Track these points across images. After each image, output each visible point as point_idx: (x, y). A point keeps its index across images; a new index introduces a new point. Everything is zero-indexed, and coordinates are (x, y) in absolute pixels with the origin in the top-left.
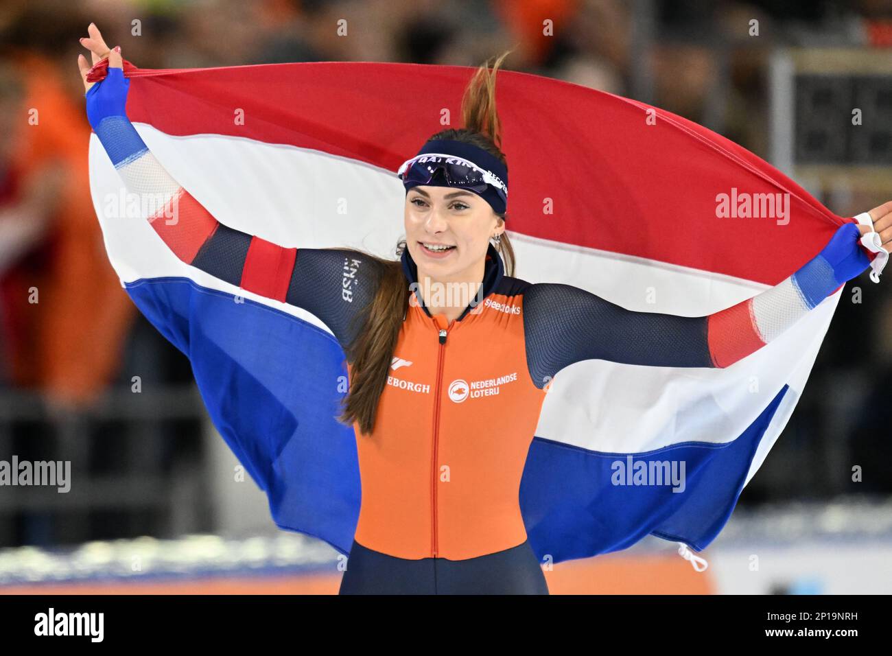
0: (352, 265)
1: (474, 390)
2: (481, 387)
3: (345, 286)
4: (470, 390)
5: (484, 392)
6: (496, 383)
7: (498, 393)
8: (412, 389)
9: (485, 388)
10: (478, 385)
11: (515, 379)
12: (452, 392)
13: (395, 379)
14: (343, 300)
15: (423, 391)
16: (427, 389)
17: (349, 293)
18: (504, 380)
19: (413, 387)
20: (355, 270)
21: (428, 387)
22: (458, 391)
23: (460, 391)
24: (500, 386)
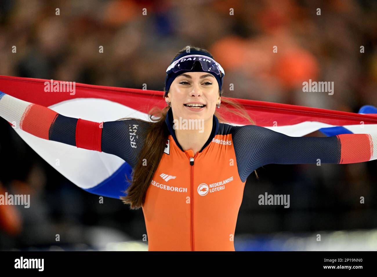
0: (134, 128)
1: (211, 188)
2: (215, 186)
3: (132, 140)
4: (209, 189)
5: (217, 189)
6: (223, 183)
7: (224, 188)
8: (177, 191)
9: (217, 187)
10: (213, 186)
11: (232, 180)
12: (199, 190)
13: (168, 186)
14: (132, 147)
15: (184, 191)
16: (185, 190)
17: (134, 143)
18: (226, 181)
19: (178, 190)
20: (136, 131)
21: (186, 189)
22: (202, 190)
23: (204, 190)
24: (224, 184)
